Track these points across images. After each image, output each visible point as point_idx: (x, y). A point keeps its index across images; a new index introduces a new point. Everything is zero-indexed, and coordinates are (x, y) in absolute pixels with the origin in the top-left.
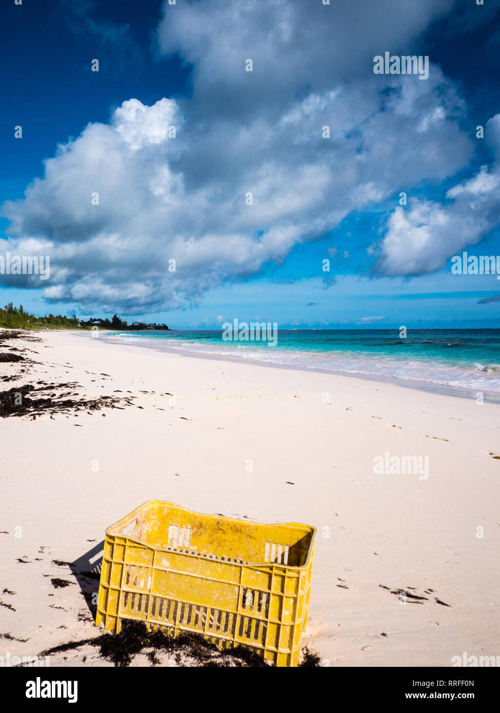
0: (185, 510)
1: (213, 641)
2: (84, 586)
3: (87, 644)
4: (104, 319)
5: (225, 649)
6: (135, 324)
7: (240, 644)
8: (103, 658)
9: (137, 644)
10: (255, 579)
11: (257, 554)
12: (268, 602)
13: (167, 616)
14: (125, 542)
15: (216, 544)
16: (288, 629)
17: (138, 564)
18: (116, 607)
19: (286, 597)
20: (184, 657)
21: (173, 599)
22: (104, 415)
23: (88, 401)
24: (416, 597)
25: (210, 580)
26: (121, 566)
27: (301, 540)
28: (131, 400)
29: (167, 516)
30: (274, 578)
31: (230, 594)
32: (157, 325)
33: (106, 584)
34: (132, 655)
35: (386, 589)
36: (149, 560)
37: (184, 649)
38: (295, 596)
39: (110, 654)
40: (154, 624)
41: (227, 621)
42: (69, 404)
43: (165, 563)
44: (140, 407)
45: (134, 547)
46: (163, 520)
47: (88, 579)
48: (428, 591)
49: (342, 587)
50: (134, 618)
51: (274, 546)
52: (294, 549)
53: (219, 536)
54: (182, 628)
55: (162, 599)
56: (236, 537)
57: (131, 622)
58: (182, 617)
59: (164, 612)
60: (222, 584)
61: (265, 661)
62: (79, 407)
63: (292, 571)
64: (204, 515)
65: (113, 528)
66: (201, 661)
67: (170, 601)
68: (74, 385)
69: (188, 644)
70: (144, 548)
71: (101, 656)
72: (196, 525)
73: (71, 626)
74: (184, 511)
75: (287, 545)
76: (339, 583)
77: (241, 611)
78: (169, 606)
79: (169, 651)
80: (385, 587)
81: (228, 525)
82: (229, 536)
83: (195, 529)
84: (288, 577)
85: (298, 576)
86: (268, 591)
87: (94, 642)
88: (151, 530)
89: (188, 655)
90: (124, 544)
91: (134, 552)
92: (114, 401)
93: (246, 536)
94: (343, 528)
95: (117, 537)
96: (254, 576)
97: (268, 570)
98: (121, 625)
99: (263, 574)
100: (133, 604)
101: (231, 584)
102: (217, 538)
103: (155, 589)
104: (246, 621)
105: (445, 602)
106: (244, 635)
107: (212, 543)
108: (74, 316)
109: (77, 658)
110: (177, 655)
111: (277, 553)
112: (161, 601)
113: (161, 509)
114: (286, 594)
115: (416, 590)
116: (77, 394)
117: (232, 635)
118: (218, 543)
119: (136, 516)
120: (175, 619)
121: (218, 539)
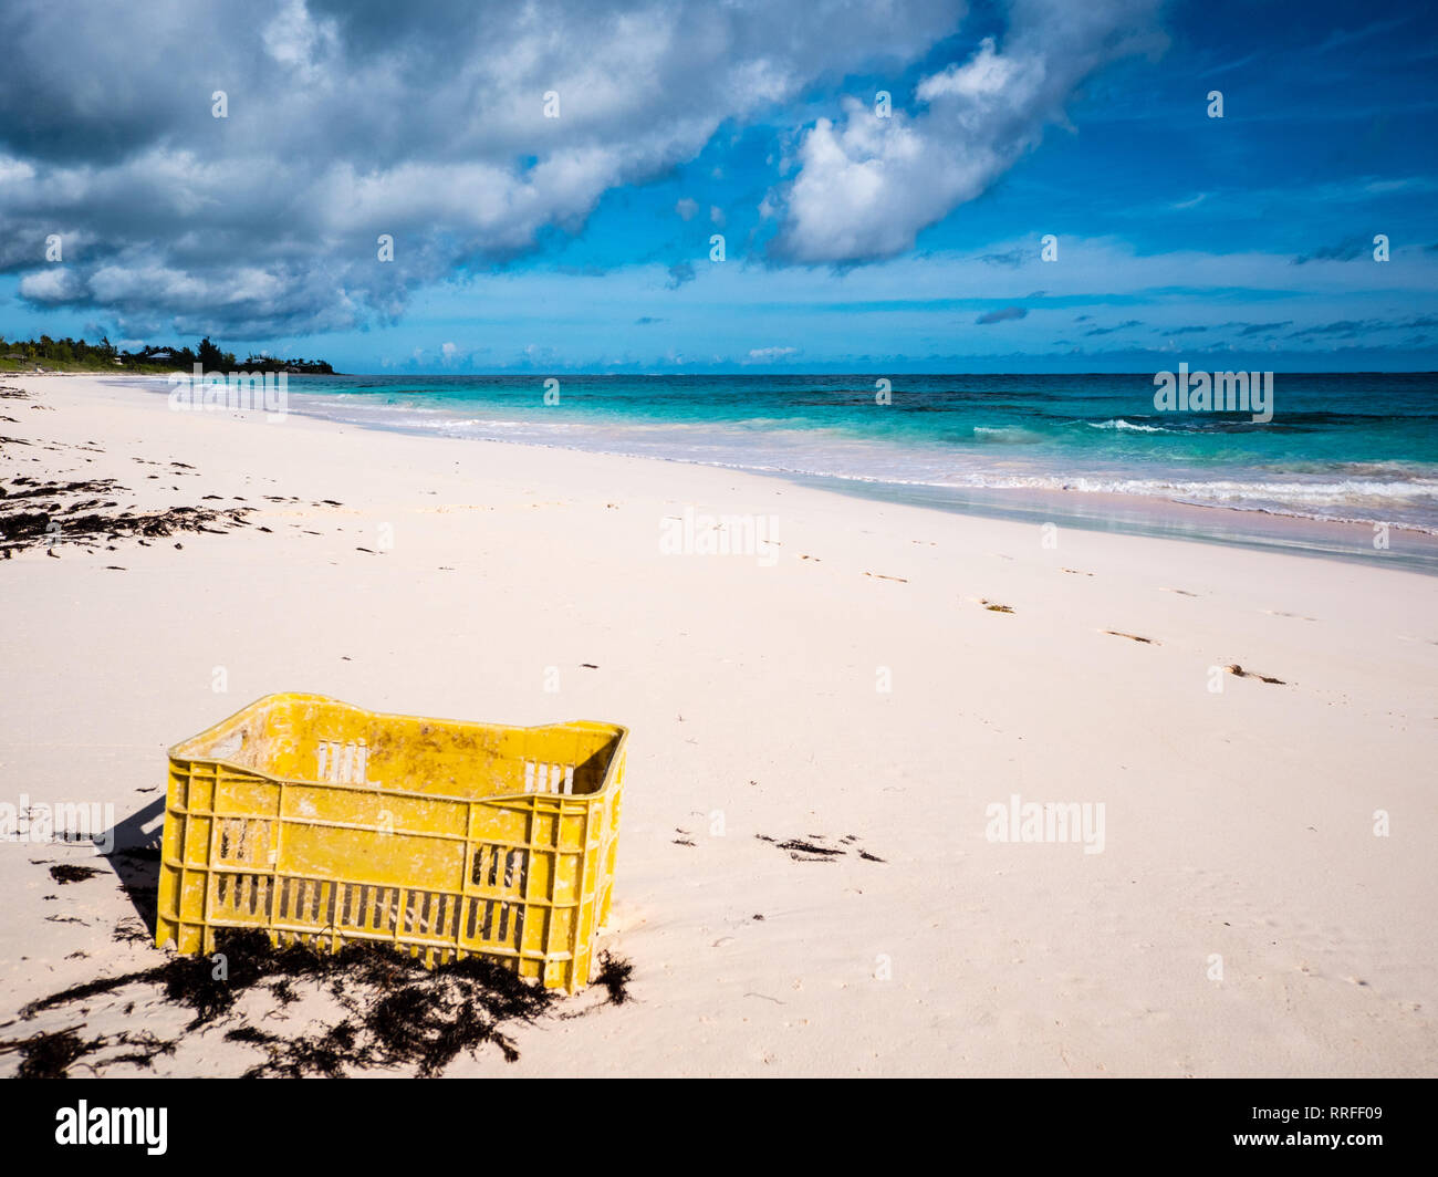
0: (353, 708)
1: (415, 953)
2: (130, 876)
3: (135, 981)
4: (178, 348)
5: (439, 965)
6: (254, 361)
7: (470, 952)
8: (171, 1003)
9: (249, 970)
10: (499, 825)
11: (508, 787)
12: (525, 867)
13: (315, 914)
14: (215, 772)
15: (421, 774)
16: (567, 915)
17: (247, 816)
18: (201, 905)
19: (562, 854)
20: (351, 985)
21: (325, 878)
22: (178, 546)
23: (140, 519)
24: (824, 851)
25: (405, 835)
26: (207, 822)
27: (598, 754)
28: (243, 514)
29: (313, 725)
30: (537, 821)
31: (446, 860)
32: (306, 362)
33: (175, 862)
34: (238, 992)
35: (767, 842)
36: (270, 805)
37: (350, 971)
38: (580, 851)
39: (188, 993)
40: (287, 931)
41: (442, 911)
42: (95, 524)
43: (307, 810)
44: (264, 529)
45: (236, 781)
46: (305, 732)
47: (137, 862)
48: (847, 840)
49: (683, 843)
50: (242, 924)
51: (543, 769)
52: (583, 771)
53: (429, 758)
54: (347, 933)
55: (303, 881)
56: (464, 756)
57: (237, 932)
58: (347, 912)
59: (308, 906)
60: (431, 840)
61: (521, 979)
62: (118, 531)
63: (573, 804)
64: (393, 717)
65: (186, 748)
66: (388, 988)
67: (319, 884)
68: (106, 486)
69: (359, 963)
70: (258, 782)
71: (168, 1000)
72: (377, 738)
73: (98, 953)
74: (349, 711)
75: (570, 766)
76: (679, 837)
77: (470, 889)
78: (318, 894)
79: (320, 978)
80: (766, 839)
81: (448, 733)
82: (450, 756)
83: (376, 747)
84: (566, 816)
85: (584, 812)
86: (525, 846)
87: (151, 977)
88: (278, 754)
89: (359, 981)
90: (212, 775)
91: (236, 791)
92: (202, 518)
93: (485, 753)
94: (691, 742)
95: (195, 763)
96: (495, 821)
97: (524, 805)
98: (213, 940)
99: (514, 814)
100: (238, 896)
101: (448, 839)
102: (423, 761)
103: (286, 863)
104: (481, 908)
105: (876, 856)
106: (478, 935)
107: (412, 772)
108: (105, 340)
109: (112, 1009)
110: (335, 982)
111: (549, 782)
112: (301, 885)
113: (299, 711)
114: (561, 848)
115: (824, 840)
116: (114, 504)
117: (453, 938)
118: (427, 771)
119: (242, 724)
120: (331, 917)
121: (427, 763)
